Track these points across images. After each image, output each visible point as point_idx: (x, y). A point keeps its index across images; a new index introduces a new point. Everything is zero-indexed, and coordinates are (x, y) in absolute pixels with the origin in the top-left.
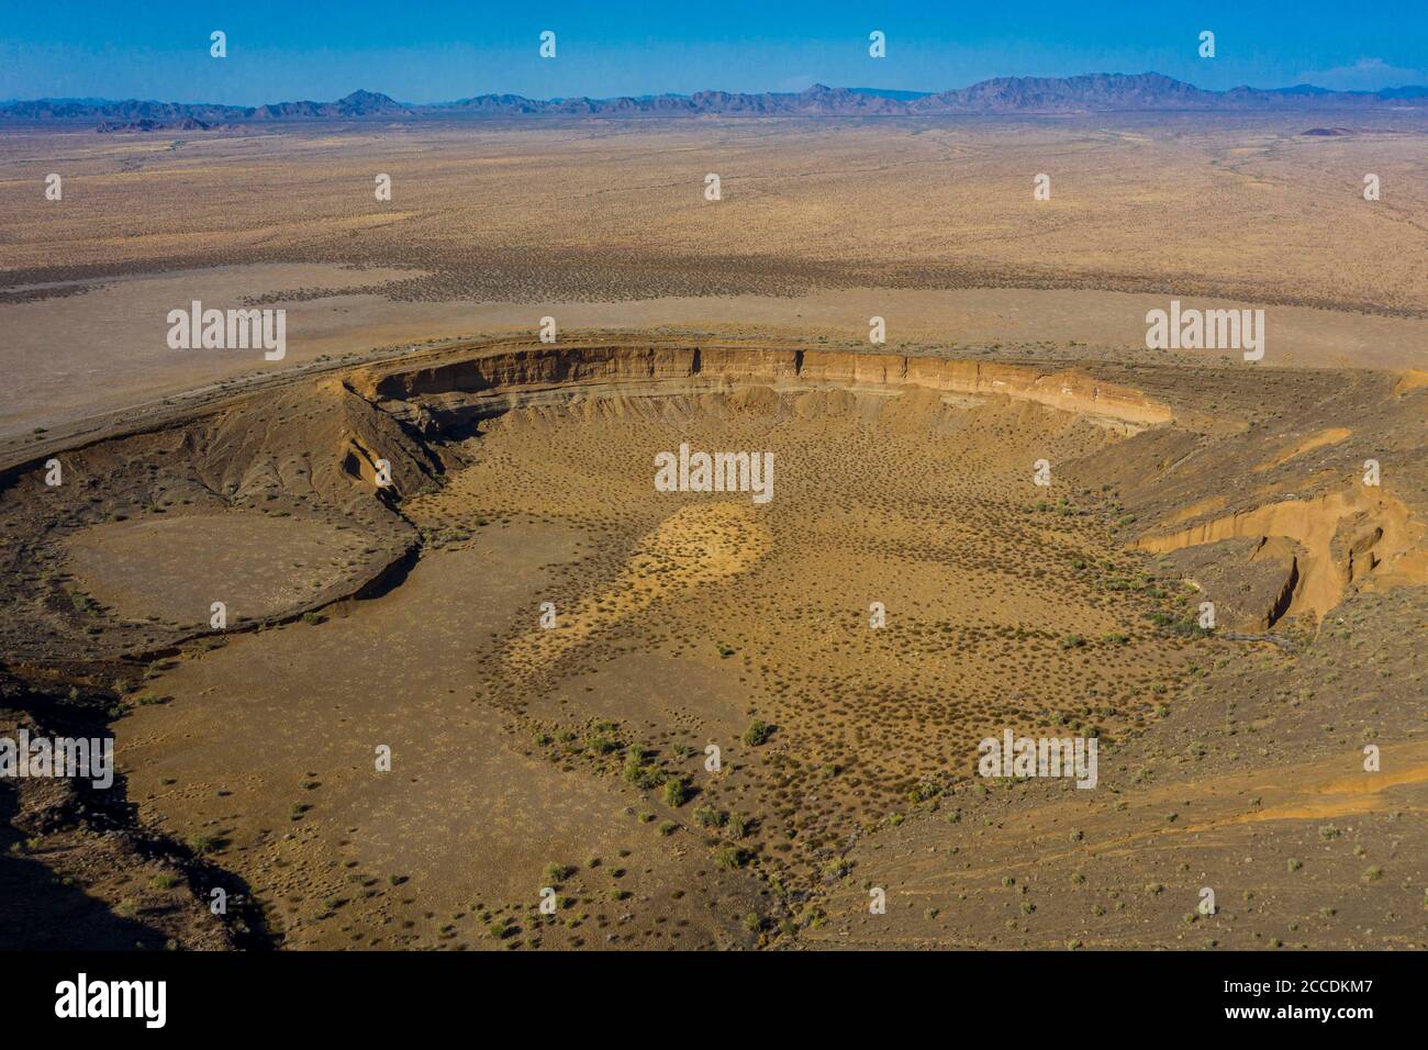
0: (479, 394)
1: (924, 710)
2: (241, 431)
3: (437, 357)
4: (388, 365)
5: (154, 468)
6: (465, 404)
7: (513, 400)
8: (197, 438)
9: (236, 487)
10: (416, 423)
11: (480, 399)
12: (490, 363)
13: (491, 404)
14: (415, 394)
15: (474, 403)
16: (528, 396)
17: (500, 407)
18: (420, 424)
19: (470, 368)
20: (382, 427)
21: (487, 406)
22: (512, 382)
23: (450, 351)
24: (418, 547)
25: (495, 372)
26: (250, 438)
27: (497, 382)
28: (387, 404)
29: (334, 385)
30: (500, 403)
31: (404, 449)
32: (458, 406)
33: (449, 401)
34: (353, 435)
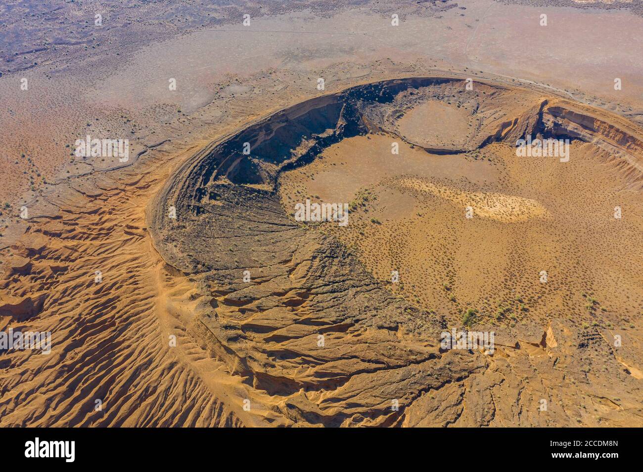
0: (586, 131)
1: (396, 251)
2: (507, 99)
3: (587, 110)
4: (567, 103)
5: (478, 96)
6: (576, 131)
7: (595, 140)
8: (497, 94)
9: (482, 112)
10: (547, 126)
11: (584, 133)
12: (599, 123)
13: (586, 136)
14: (563, 118)
15: (579, 132)
16: (603, 142)
17: (588, 139)
18: (548, 127)
19: (592, 120)
20: (530, 120)
21: (584, 136)
22: (603, 133)
23: (594, 111)
24: (465, 152)
25: (598, 127)
26: (505, 102)
27: (597, 131)
28: (547, 115)
29: (543, 100)
30: (589, 138)
31: (526, 130)
32: (572, 130)
33: (571, 127)
34: (519, 117)
